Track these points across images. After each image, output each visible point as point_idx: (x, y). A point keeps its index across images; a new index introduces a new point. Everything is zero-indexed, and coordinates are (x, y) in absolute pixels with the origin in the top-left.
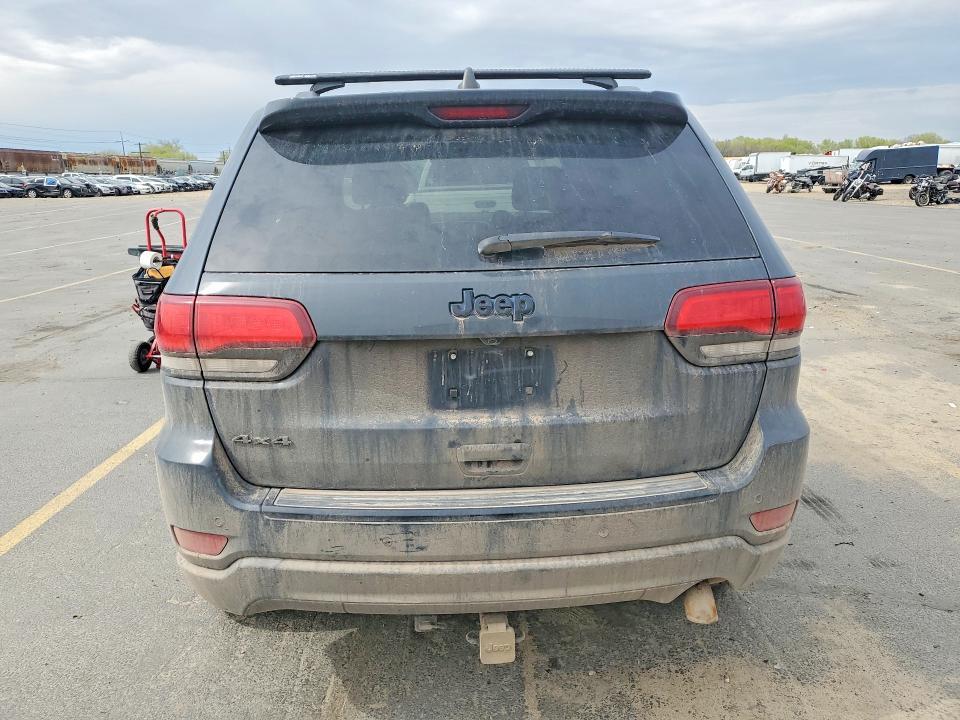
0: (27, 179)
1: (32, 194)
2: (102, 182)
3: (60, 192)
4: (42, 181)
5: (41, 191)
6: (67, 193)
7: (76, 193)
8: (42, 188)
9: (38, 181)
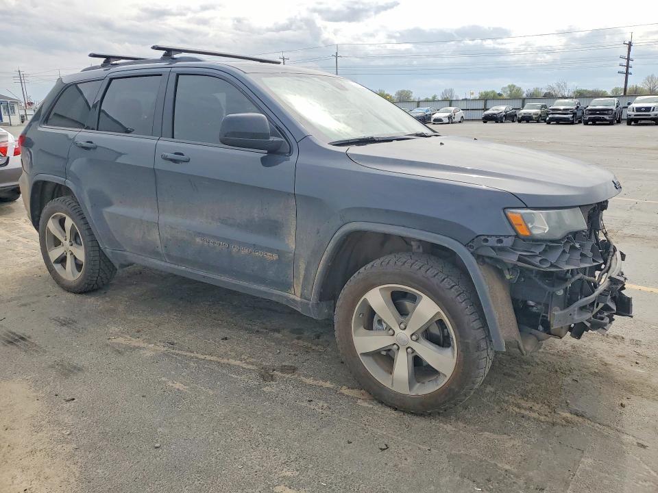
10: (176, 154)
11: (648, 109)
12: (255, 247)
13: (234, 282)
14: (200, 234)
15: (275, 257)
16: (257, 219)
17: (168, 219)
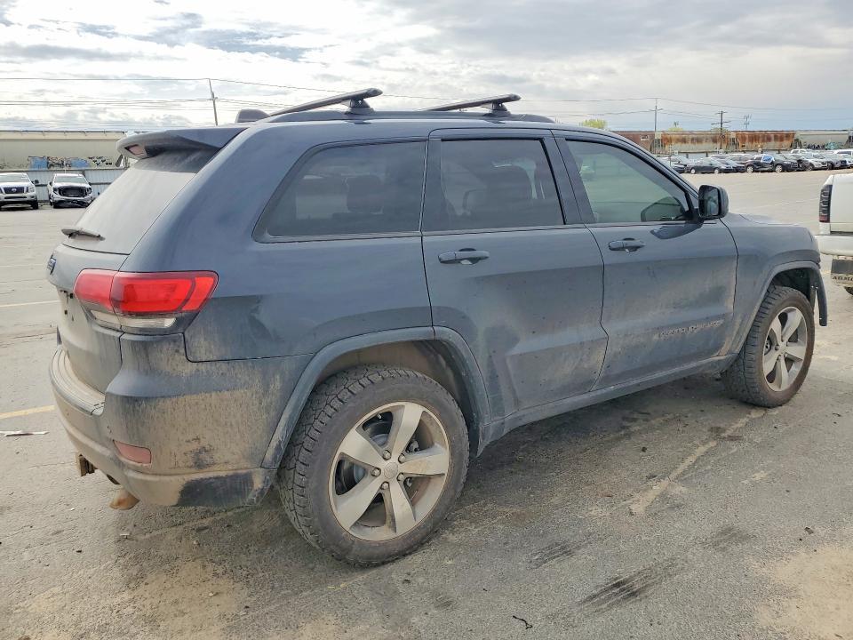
0: (751, 157)
1: (750, 169)
2: (815, 157)
3: (773, 167)
4: (760, 159)
5: (758, 167)
6: (779, 168)
7: (786, 168)
8: (758, 164)
9: (757, 159)
10: (625, 239)
11: (20, 190)
12: (708, 319)
13: (669, 372)
14: (659, 329)
15: (721, 321)
16: (707, 290)
17: (615, 327)
